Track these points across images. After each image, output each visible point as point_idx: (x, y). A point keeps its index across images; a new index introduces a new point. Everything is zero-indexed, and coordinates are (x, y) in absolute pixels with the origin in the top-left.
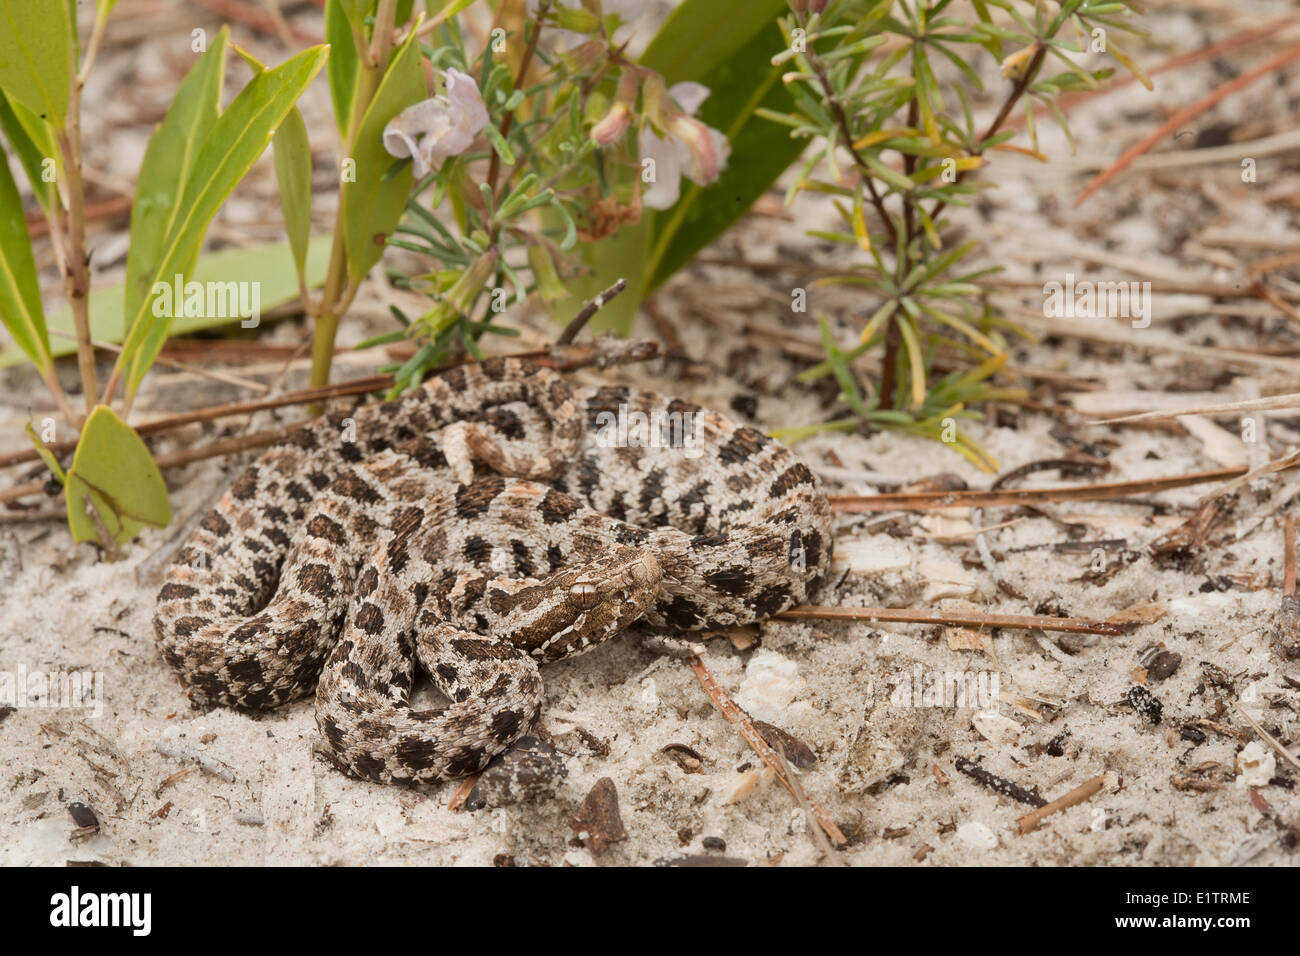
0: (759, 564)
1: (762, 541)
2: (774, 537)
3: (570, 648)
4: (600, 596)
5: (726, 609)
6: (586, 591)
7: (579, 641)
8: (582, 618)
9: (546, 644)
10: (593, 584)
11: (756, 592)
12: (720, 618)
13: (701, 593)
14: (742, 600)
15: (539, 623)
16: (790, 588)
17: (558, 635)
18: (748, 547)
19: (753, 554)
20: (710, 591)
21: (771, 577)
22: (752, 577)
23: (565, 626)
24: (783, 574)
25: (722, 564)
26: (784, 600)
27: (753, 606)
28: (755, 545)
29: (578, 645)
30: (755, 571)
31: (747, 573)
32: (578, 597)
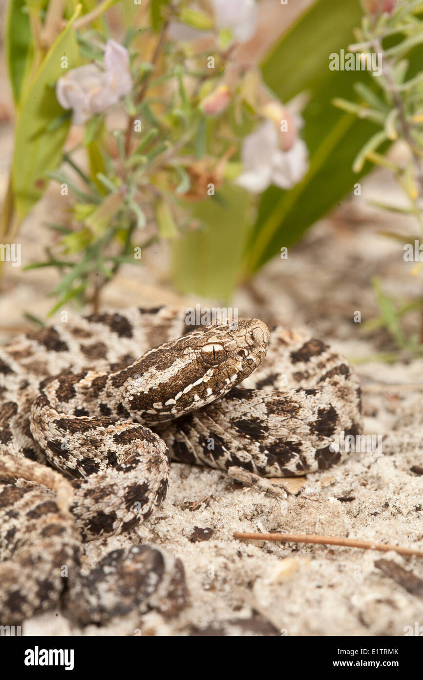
0: (274, 420)
1: (280, 403)
2: (292, 402)
3: (197, 397)
4: (226, 354)
5: (245, 449)
6: (216, 350)
7: (205, 392)
8: (210, 372)
9: (179, 395)
10: (222, 344)
11: (270, 440)
12: (239, 454)
13: (227, 432)
14: (258, 444)
15: (175, 378)
16: (301, 448)
17: (190, 387)
18: (268, 404)
19: (271, 411)
20: (233, 431)
21: (284, 432)
22: (267, 429)
23: (197, 379)
24: (294, 433)
25: (245, 414)
26: (293, 456)
27: (266, 452)
28: (274, 404)
29: (203, 396)
30: (269, 424)
31: (263, 425)
32: (209, 354)
